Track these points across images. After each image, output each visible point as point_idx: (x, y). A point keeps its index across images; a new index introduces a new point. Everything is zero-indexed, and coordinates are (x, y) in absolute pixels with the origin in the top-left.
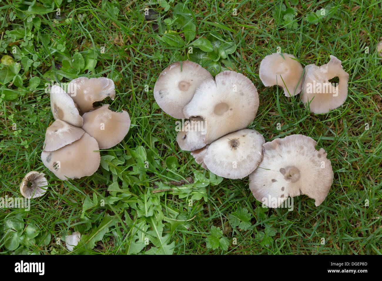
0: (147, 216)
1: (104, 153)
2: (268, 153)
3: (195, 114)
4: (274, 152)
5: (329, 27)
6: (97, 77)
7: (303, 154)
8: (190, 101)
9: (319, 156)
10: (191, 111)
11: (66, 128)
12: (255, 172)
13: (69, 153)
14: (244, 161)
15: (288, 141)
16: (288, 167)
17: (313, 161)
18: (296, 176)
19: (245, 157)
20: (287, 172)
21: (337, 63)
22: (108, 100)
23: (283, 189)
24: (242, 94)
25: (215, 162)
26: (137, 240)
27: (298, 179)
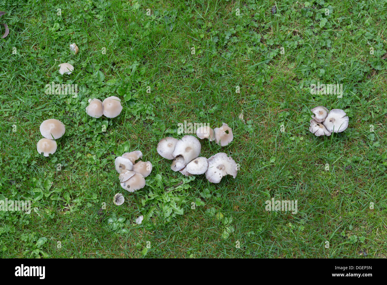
0: (168, 202)
1: (146, 179)
2: (210, 162)
3: (178, 154)
4: (212, 161)
5: (218, 113)
6: (133, 151)
7: (224, 159)
8: (174, 151)
9: (230, 159)
10: (176, 154)
11: (128, 171)
12: (207, 171)
13: (133, 180)
14: (202, 167)
15: (217, 156)
16: (219, 166)
17: (228, 161)
18: (223, 168)
19: (202, 166)
20: (220, 168)
21: (226, 125)
22: (140, 159)
23: (220, 174)
24: (194, 143)
25: (191, 170)
26: (167, 212)
27: (225, 169)
